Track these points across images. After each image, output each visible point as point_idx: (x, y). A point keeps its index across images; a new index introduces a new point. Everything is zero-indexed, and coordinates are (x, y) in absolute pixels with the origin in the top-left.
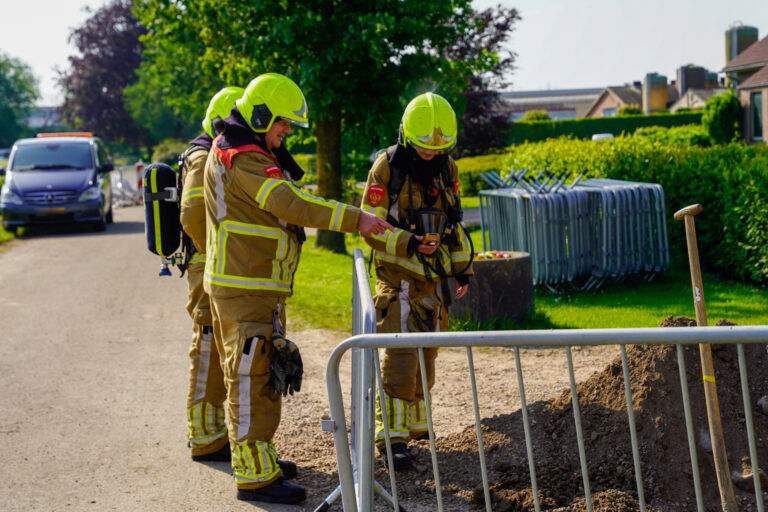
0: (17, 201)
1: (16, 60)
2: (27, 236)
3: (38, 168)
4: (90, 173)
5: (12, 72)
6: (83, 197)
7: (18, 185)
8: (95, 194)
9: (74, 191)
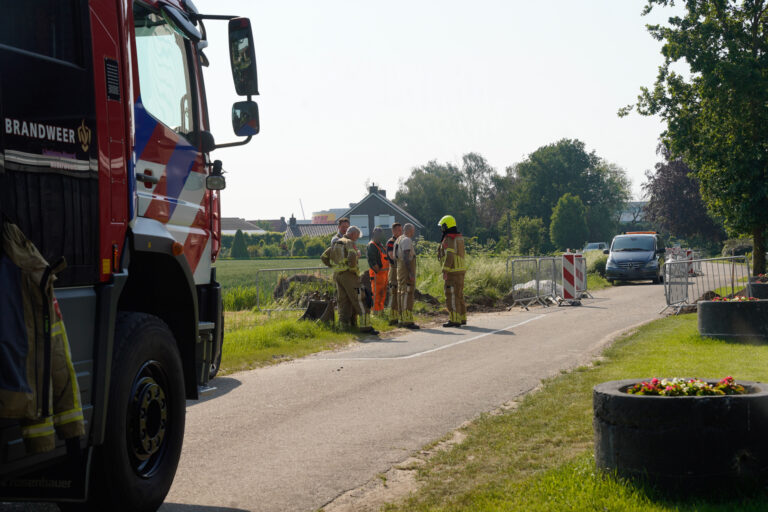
0: (614, 267)
1: (612, 166)
2: (618, 285)
3: (625, 250)
4: (652, 253)
5: (609, 176)
6: (648, 265)
7: (615, 258)
8: (655, 263)
9: (643, 262)
